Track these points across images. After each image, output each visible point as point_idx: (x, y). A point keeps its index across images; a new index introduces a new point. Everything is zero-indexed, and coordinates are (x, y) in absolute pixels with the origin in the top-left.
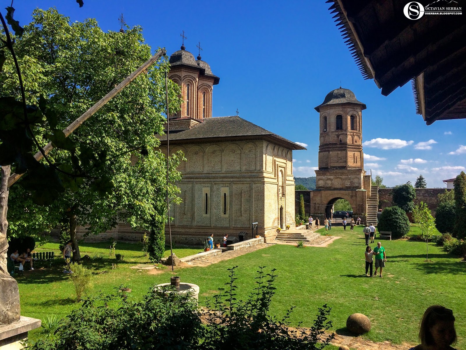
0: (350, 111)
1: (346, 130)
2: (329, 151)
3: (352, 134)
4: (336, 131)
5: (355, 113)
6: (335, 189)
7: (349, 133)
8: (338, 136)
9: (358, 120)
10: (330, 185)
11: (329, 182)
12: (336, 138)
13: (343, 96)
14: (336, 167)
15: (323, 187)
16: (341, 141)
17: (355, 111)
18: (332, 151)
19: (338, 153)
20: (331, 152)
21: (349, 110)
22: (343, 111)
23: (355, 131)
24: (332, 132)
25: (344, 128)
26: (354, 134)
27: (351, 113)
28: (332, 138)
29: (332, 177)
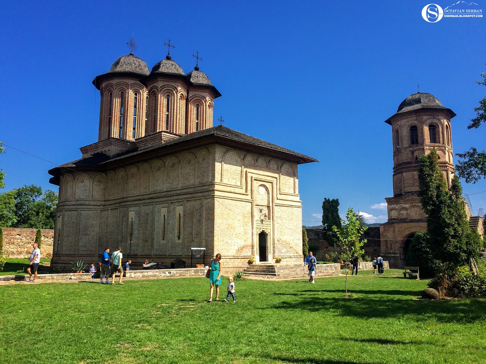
0: (427, 119)
1: (423, 143)
2: (402, 173)
3: (432, 148)
4: (410, 147)
5: (435, 121)
6: (412, 221)
7: (427, 147)
8: (413, 152)
9: (441, 129)
10: (405, 216)
11: (404, 212)
12: (410, 155)
13: (418, 101)
14: (412, 192)
15: (397, 219)
16: (417, 158)
17: (435, 118)
18: (405, 172)
19: (413, 174)
20: (404, 174)
21: (425, 117)
22: (417, 120)
23: (437, 144)
24: (405, 148)
25: (420, 141)
26: (436, 148)
27: (429, 121)
28: (405, 156)
29: (407, 206)
